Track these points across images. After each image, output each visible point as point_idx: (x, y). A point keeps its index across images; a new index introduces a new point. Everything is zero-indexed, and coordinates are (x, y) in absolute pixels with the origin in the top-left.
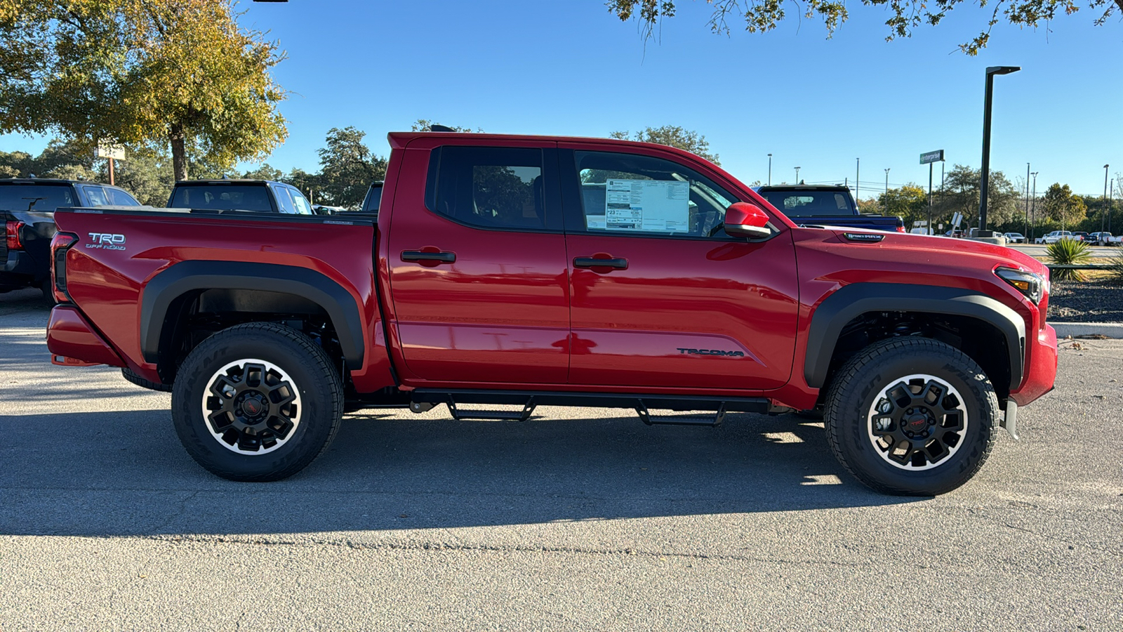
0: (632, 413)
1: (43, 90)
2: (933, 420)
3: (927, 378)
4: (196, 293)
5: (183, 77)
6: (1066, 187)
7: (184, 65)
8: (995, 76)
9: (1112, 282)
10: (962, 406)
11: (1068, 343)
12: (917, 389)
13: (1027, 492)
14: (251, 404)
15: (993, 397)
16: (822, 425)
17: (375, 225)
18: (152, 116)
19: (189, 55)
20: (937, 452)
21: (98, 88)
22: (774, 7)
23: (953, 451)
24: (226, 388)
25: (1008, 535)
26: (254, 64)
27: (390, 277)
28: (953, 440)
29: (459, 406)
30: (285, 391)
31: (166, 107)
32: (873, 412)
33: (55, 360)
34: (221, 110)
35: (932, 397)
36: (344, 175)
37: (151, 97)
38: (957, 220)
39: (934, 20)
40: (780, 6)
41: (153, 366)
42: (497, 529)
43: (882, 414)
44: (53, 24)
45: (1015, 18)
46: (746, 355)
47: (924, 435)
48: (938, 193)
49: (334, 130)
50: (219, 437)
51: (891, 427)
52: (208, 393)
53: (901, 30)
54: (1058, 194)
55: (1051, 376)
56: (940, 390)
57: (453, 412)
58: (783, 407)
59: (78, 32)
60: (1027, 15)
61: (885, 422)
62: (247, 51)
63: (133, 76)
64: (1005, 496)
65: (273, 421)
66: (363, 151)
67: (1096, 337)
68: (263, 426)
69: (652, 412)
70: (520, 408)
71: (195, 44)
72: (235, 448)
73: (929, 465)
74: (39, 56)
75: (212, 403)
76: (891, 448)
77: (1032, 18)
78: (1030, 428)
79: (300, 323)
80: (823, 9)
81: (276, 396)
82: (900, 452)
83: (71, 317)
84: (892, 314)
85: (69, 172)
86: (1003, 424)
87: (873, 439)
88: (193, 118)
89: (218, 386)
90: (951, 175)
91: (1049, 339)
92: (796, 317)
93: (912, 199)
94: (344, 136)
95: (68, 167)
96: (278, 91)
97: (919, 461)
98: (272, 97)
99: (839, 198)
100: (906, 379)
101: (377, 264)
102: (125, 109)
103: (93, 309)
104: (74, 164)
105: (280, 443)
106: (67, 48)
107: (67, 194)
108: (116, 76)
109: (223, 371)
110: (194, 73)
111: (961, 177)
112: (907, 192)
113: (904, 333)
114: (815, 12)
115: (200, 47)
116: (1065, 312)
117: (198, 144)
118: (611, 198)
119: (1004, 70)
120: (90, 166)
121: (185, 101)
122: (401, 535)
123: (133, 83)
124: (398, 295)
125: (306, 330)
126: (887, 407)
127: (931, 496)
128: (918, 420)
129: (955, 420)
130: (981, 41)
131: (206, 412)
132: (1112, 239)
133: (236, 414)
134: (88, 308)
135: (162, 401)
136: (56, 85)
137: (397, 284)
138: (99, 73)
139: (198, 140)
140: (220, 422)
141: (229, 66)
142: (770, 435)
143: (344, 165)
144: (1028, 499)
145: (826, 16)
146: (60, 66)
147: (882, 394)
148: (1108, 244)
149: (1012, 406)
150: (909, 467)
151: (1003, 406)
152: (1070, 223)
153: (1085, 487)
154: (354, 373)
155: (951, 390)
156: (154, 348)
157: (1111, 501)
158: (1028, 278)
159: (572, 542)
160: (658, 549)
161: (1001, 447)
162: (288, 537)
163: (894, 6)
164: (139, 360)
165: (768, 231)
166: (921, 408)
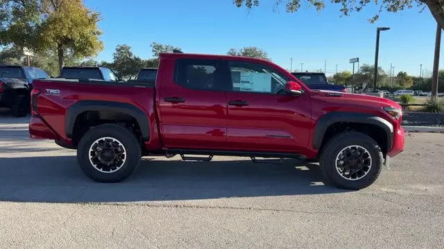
0: (248, 158)
1: (7, 29)
2: (359, 162)
3: (357, 147)
4: (86, 112)
5: (64, 25)
6: (405, 73)
7: (65, 21)
8: (381, 32)
9: (423, 110)
10: (370, 157)
11: (407, 134)
12: (353, 150)
13: (392, 188)
14: (107, 154)
15: (381, 154)
16: (318, 164)
17: (154, 88)
18: (52, 40)
19: (67, 17)
20: (360, 174)
21: (29, 29)
22: (297, 3)
23: (366, 173)
24: (98, 148)
25: (386, 203)
26: (92, 21)
27: (160, 107)
28: (366, 169)
29: (185, 156)
30: (120, 150)
31: (58, 37)
32: (337, 159)
33: (31, 137)
34: (79, 38)
35: (359, 153)
36: (123, 63)
37: (52, 33)
38: (364, 86)
39: (358, 10)
40: (299, 3)
41: (70, 140)
42: (201, 200)
43: (340, 160)
44: (11, 3)
45: (389, 10)
46: (292, 138)
47: (356, 167)
48: (356, 74)
49: (119, 45)
50: (95, 166)
51: (344, 164)
52: (91, 150)
53: (346, 13)
54: (402, 75)
55: (402, 146)
56: (361, 151)
57: (183, 158)
58: (305, 157)
59: (22, 6)
60: (393, 9)
61: (342, 162)
62: (89, 16)
63: (43, 24)
64: (384, 189)
65: (115, 160)
66: (130, 54)
67: (417, 132)
68: (112, 162)
69: (257, 158)
70: (208, 156)
71: (69, 12)
72: (101, 170)
73: (357, 178)
74: (5, 16)
75: (93, 153)
76: (344, 172)
77: (395, 10)
78: (394, 165)
79: (124, 124)
80: (315, 4)
81: (117, 152)
82: (347, 173)
83: (38, 121)
84: (345, 123)
85: (11, 60)
86: (384, 164)
87: (337, 168)
88: (67, 41)
89: (95, 148)
90: (362, 67)
91: (402, 133)
92: (310, 123)
93: (346, 77)
94: (122, 48)
95: (11, 59)
96: (100, 31)
97: (354, 177)
98: (98, 33)
99: (321, 77)
100: (350, 147)
101: (155, 102)
102: (41, 37)
103: (47, 118)
104: (13, 57)
105: (118, 168)
106: (17, 13)
107: (20, 71)
108: (36, 24)
109: (97, 142)
110: (68, 23)
111: (366, 69)
112: (345, 74)
113: (349, 130)
114: (312, 5)
115: (71, 14)
116: (406, 122)
117: (68, 52)
118: (242, 79)
119: (384, 29)
120: (20, 58)
121: (65, 35)
122: (167, 202)
123: (43, 28)
124: (163, 114)
125: (127, 126)
126: (342, 157)
127: (358, 189)
128: (354, 162)
129: (367, 162)
130: (376, 18)
131: (90, 157)
132: (423, 93)
133: (102, 158)
134: (45, 117)
135: (73, 153)
136: (12, 27)
137: (162, 110)
138: (29, 23)
139: (68, 50)
140: (95, 160)
141: (82, 21)
142: (297, 167)
143: (123, 60)
144: (394, 191)
145: (317, 7)
146: (13, 20)
147: (341, 152)
148: (421, 95)
149: (388, 157)
150: (350, 179)
151: (385, 157)
152: (407, 87)
153: (413, 187)
154: (146, 143)
155: (366, 151)
156: (71, 132)
157: (423, 192)
158: (394, 111)
159: (229, 205)
160: (261, 208)
161: (384, 172)
162: (125, 203)
163: (343, 4)
164: (64, 137)
165: (300, 92)
166: (355, 157)
